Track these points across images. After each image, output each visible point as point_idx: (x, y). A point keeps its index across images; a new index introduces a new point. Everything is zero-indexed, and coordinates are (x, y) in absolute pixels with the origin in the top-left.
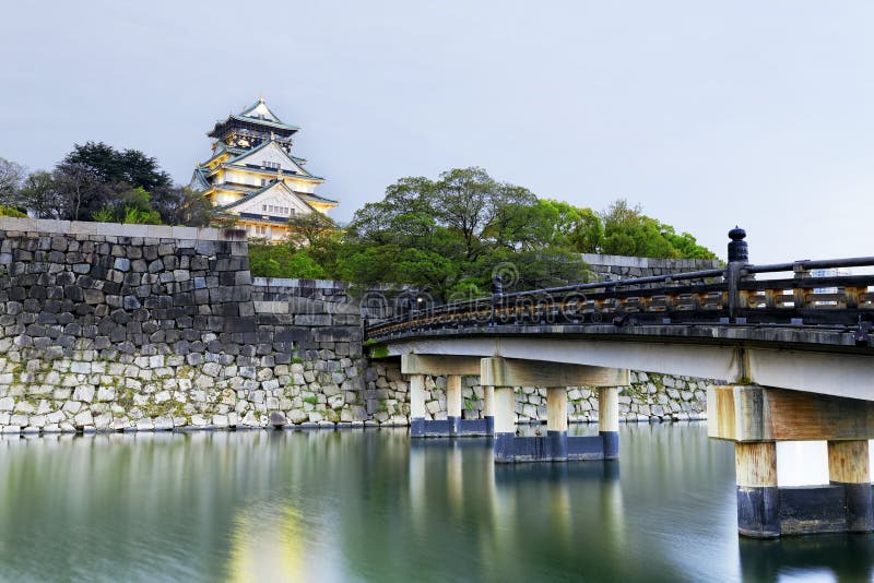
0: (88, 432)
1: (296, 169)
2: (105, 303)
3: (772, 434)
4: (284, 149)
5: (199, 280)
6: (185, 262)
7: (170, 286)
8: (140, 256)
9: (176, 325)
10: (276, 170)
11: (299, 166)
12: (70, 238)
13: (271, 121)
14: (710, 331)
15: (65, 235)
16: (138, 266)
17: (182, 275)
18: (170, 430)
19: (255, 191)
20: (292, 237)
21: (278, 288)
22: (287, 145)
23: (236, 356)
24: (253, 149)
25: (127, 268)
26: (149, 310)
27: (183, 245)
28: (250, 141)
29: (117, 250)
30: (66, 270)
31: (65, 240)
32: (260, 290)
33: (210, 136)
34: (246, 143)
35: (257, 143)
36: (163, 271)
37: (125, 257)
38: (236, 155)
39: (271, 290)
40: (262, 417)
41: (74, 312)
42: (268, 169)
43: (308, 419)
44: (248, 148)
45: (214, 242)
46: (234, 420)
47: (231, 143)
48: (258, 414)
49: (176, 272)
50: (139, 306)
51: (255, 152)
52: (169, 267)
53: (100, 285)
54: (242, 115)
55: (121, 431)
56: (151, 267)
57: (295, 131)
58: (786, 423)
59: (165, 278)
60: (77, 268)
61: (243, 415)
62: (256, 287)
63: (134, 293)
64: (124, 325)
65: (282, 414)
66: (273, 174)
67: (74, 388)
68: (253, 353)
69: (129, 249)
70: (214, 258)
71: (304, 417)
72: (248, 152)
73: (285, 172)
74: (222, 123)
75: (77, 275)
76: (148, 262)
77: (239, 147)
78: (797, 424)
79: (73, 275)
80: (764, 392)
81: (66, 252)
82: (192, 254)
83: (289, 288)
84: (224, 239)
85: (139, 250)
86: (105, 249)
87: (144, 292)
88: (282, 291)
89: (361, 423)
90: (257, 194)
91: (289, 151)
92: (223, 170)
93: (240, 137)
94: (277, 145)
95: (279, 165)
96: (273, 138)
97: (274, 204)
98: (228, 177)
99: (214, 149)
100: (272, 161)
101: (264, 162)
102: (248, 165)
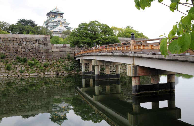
0: (20, 76)
1: (64, 21)
2: (22, 51)
3: (139, 75)
5: (41, 45)
6: (37, 42)
7: (35, 47)
8: (28, 41)
9: (36, 54)
10: (60, 22)
11: (65, 21)
12: (14, 38)
13: (58, 12)
14: (127, 54)
15: (13, 37)
16: (28, 43)
17: (37, 44)
18: (36, 75)
19: (56, 26)
20: (64, 35)
21: (59, 46)
22: (62, 17)
23: (49, 60)
24: (55, 18)
25: (26, 43)
26: (31, 52)
27: (37, 38)
28: (54, 16)
29: (24, 40)
30: (14, 44)
31: (13, 38)
32: (55, 47)
34: (53, 16)
35: (56, 16)
36: (33, 44)
37: (26, 41)
38: (52, 19)
40: (55, 72)
41: (16, 53)
43: (63, 72)
44: (54, 17)
45: (43, 38)
46: (49, 73)
47: (51, 16)
48: (53, 72)
49: (36, 44)
50: (29, 51)
52: (34, 43)
53: (21, 47)
54: (53, 11)
55: (27, 76)
56: (31, 43)
58: (141, 72)
59: (34, 45)
60: (16, 44)
61: (51, 72)
63: (28, 48)
64: (26, 55)
65: (58, 71)
66: (59, 22)
67: (17, 68)
68: (52, 60)
69: (26, 40)
70: (43, 41)
71: (62, 72)
72: (54, 18)
75: (16, 45)
76: (30, 42)
77: (52, 17)
78: (144, 73)
79: (15, 45)
80: (137, 67)
81: (14, 41)
82: (39, 40)
83: (61, 46)
84: (45, 37)
85: (28, 40)
86: (21, 40)
87: (30, 48)
89: (74, 73)
90: (57, 27)
91: (62, 18)
92: (49, 22)
93: (52, 15)
94: (60, 17)
95: (61, 21)
96: (59, 15)
97: (60, 29)
98: (50, 24)
99: (47, 18)
100: (59, 20)
101: (58, 20)
102: (54, 21)
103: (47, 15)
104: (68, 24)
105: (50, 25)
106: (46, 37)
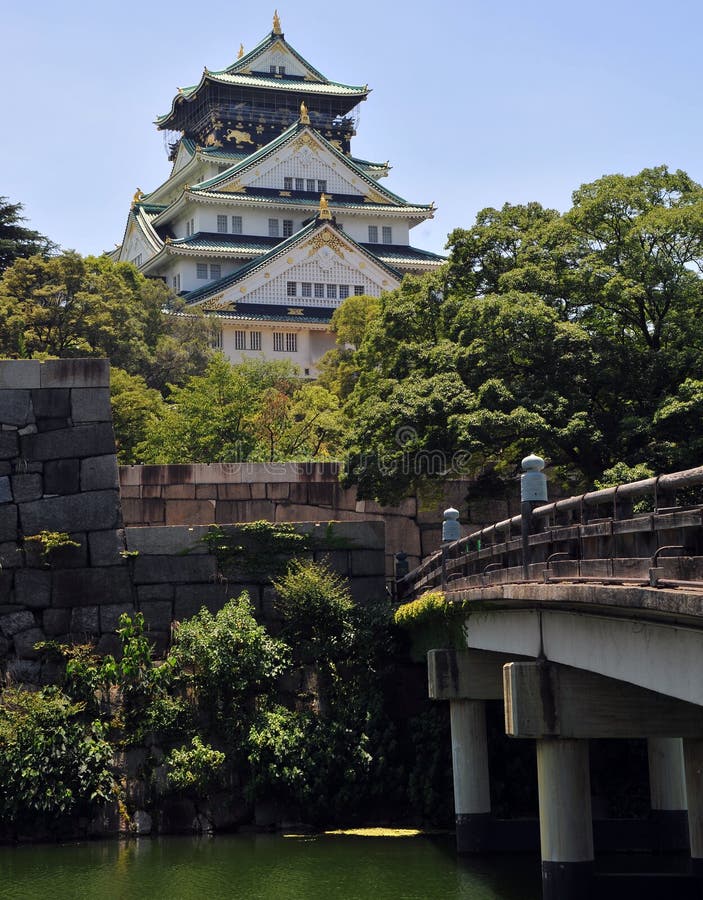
1: (362, 188)
4: (335, 144)
10: (315, 197)
11: (372, 181)
13: (300, 79)
19: (267, 249)
21: (250, 486)
22: (344, 133)
24: (260, 150)
33: (162, 127)
34: (240, 137)
38: (222, 168)
39: (235, 494)
42: (298, 195)
44: (248, 149)
45: (32, 392)
47: (211, 139)
51: (265, 156)
54: (231, 71)
57: (362, 98)
62: (197, 486)
66: (308, 206)
70: (30, 429)
72: (248, 158)
73: (339, 199)
74: (186, 94)
77: (229, 146)
83: (275, 485)
88: (258, 493)
91: (346, 147)
92: (191, 205)
93: (229, 124)
94: (316, 136)
95: (322, 183)
96: (305, 116)
97: (314, 278)
98: (204, 222)
99: (173, 157)
100: (305, 175)
101: (289, 180)
102: (251, 191)
103: (166, 125)
104: (415, 221)
105: (203, 237)
106: (69, 383)
